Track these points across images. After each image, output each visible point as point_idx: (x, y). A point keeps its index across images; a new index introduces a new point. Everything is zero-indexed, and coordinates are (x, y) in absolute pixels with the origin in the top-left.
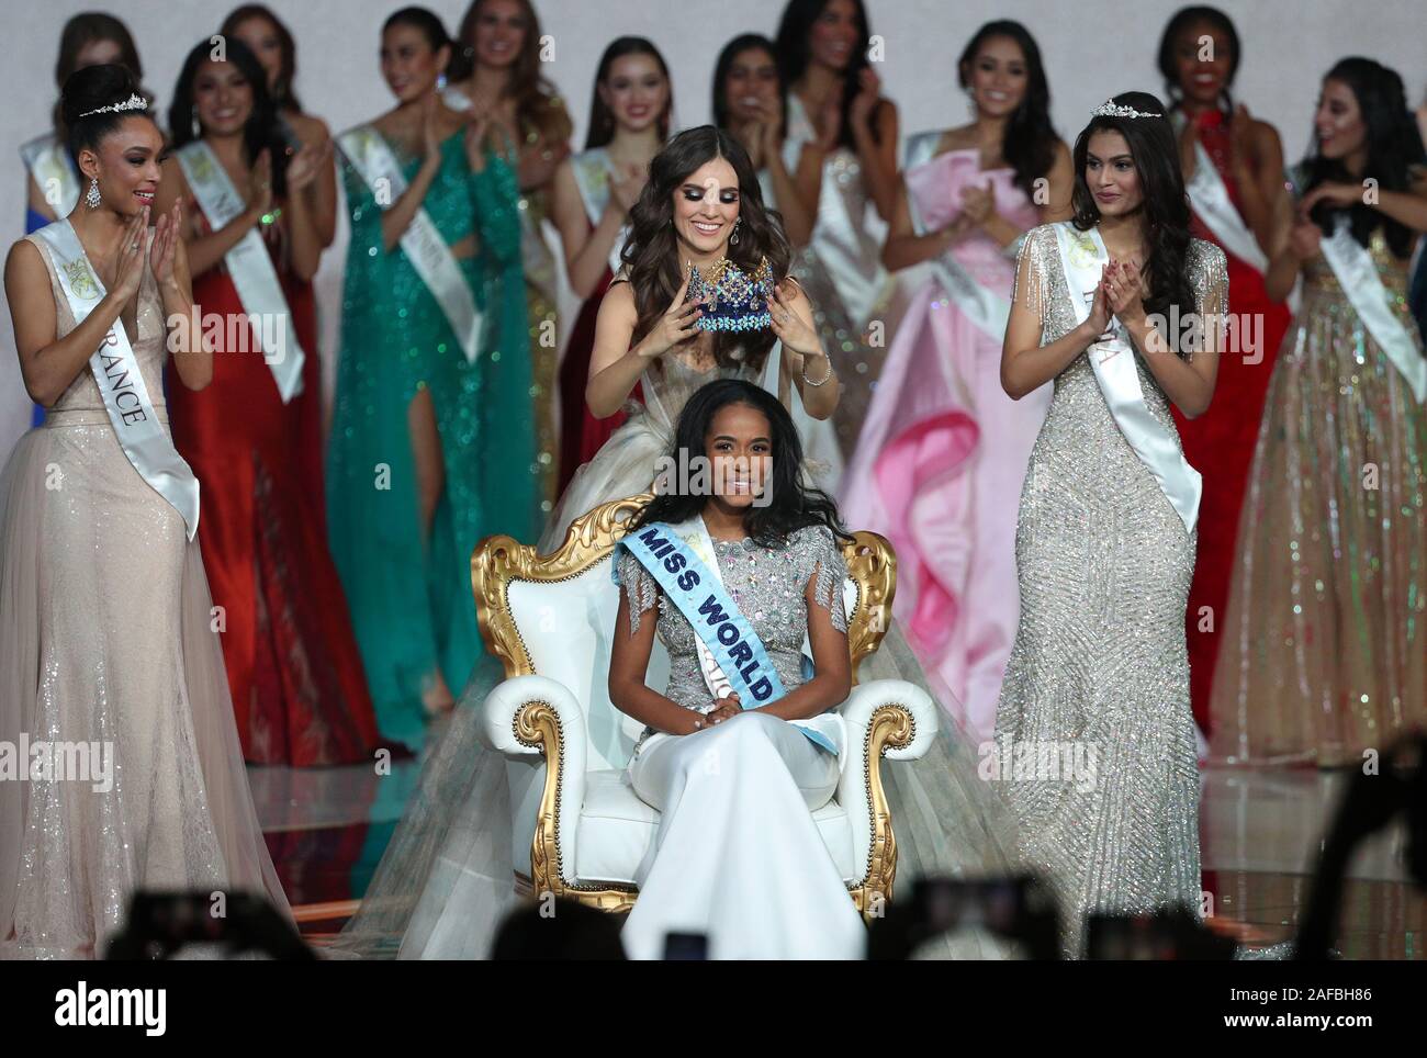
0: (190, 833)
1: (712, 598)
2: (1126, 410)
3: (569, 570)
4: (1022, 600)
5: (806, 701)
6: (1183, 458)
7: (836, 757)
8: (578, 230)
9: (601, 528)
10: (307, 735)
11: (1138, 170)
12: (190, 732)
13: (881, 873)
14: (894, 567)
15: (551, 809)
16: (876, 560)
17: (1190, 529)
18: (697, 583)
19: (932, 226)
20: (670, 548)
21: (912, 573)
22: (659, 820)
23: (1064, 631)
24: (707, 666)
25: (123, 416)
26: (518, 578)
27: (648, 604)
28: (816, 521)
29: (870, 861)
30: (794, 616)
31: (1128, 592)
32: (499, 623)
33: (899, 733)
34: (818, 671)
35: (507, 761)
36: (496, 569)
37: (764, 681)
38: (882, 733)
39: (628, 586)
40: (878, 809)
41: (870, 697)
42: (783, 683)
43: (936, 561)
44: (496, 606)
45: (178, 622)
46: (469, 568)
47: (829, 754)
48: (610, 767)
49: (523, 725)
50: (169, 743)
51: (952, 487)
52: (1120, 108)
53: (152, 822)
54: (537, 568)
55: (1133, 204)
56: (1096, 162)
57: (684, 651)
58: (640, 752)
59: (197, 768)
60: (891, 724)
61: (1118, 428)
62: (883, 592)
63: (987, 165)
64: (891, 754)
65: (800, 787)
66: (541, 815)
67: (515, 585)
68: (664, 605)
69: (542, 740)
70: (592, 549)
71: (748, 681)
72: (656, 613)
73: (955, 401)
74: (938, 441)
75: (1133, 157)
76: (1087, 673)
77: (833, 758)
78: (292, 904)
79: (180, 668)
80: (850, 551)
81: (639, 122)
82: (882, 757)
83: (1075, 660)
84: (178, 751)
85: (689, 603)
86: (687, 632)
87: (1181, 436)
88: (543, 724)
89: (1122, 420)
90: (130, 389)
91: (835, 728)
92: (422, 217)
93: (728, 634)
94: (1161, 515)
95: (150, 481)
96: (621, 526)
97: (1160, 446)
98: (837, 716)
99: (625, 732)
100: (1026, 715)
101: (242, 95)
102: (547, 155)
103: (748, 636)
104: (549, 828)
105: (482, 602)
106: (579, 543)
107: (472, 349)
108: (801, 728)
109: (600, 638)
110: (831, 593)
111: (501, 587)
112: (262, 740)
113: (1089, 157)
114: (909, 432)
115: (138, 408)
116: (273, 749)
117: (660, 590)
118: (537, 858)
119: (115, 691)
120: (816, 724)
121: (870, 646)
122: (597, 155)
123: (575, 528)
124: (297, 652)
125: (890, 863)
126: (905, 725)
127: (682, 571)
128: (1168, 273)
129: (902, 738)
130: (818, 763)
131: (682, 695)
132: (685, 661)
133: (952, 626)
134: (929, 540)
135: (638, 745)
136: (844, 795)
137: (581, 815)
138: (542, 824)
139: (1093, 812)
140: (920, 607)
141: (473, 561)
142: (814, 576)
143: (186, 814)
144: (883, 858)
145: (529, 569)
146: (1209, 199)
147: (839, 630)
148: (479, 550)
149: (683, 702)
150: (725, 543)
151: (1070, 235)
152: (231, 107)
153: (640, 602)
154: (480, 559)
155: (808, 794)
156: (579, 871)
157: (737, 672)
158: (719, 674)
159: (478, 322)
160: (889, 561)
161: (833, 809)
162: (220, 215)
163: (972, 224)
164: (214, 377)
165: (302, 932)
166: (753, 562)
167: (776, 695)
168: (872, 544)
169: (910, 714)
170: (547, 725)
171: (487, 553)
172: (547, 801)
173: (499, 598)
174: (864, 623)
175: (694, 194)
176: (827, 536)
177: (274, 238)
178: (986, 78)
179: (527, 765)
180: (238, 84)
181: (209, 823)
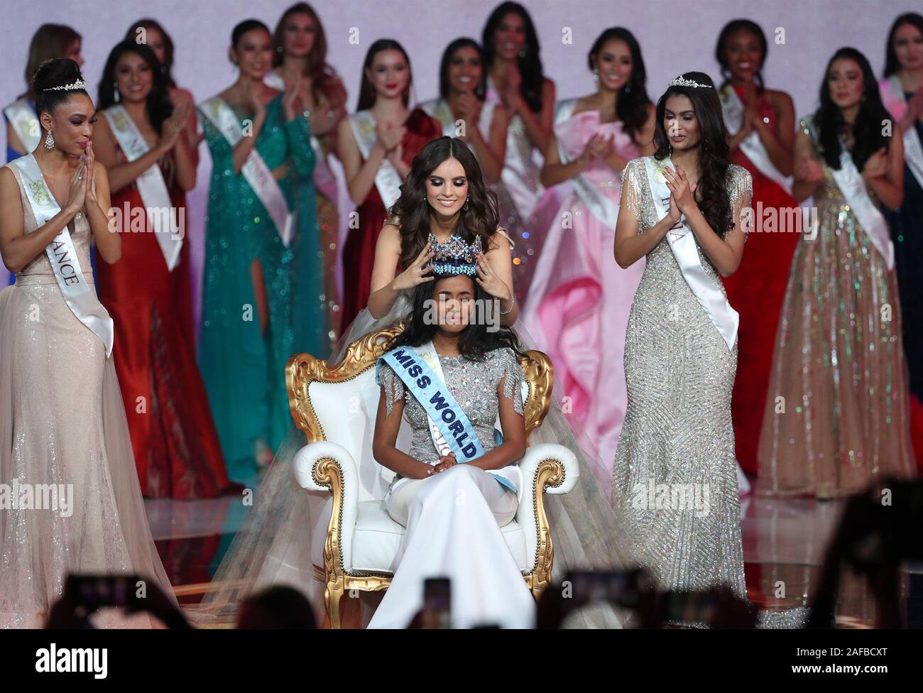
0: (108, 541)
1: (439, 393)
2: (691, 271)
3: (347, 375)
4: (628, 394)
5: (498, 458)
6: (727, 303)
7: (516, 494)
8: (354, 162)
9: (367, 349)
10: (183, 479)
11: (698, 120)
12: (108, 477)
13: (544, 565)
14: (552, 373)
15: (336, 526)
16: (540, 368)
17: (731, 348)
18: (429, 384)
19: (571, 158)
20: (412, 362)
21: (562, 376)
22: (404, 533)
23: (654, 413)
24: (435, 435)
25: (65, 279)
26: (315, 380)
27: (398, 396)
28: (504, 345)
29: (536, 558)
30: (490, 404)
31: (693, 388)
32: (303, 408)
33: (555, 477)
34: (504, 440)
35: (309, 496)
36: (301, 374)
37: (471, 446)
38: (544, 477)
39: (385, 386)
40: (542, 525)
41: (537, 454)
42: (483, 447)
43: (577, 370)
44: (301, 398)
45: (100, 408)
47: (512, 492)
48: (373, 499)
49: (319, 473)
50: (95, 483)
51: (587, 324)
52: (687, 81)
53: (84, 533)
54: (327, 374)
55: (693, 142)
56: (670, 115)
57: (421, 426)
58: (393, 489)
59: (113, 499)
60: (550, 470)
61: (686, 282)
62: (544, 389)
63: (604, 120)
64: (550, 490)
65: (493, 512)
66: (330, 529)
67: (313, 384)
68: (409, 398)
69: (330, 482)
70: (361, 362)
71: (461, 445)
72: (403, 402)
73: (586, 270)
74: (577, 295)
75: (695, 112)
76: (668, 440)
77: (514, 495)
78: (173, 585)
79: (102, 438)
80: (524, 363)
81: (392, 92)
82: (544, 492)
83: (661, 432)
84: (101, 490)
85: (424, 396)
86: (423, 414)
87: (726, 290)
88: (331, 473)
89: (688, 277)
90: (68, 263)
91: (516, 476)
92: (254, 153)
93: (449, 416)
94: (713, 340)
95: (82, 320)
96: (380, 347)
97: (712, 296)
98: (516, 468)
99: (383, 476)
100: (631, 467)
101: (146, 77)
102: (331, 114)
103: (461, 417)
104: (334, 537)
105: (293, 397)
106: (353, 358)
107: (286, 237)
108: (493, 475)
109: (368, 419)
110: (513, 390)
111: (304, 386)
112: (154, 483)
113: (667, 112)
114: (559, 290)
115: (73, 275)
116: (161, 488)
117: (406, 388)
118: (328, 556)
119: (61, 452)
120: (504, 473)
121: (537, 423)
122: (365, 115)
124: (177, 427)
125: (549, 559)
126: (559, 472)
127: (420, 376)
128: (714, 186)
129: (557, 480)
130: (504, 497)
131: (419, 455)
132: (422, 432)
133: (587, 411)
134: (572, 357)
135: (391, 485)
136: (520, 517)
137: (355, 529)
138: (330, 535)
139: (675, 527)
142: (503, 379)
143: (106, 529)
144: (545, 556)
145: (322, 375)
147: (519, 414)
148: (290, 363)
149: (420, 459)
150: (447, 358)
151: (653, 164)
152: (140, 84)
153: (393, 396)
154: (291, 369)
155: (498, 516)
156: (353, 565)
157: (454, 440)
158: (442, 440)
159: (289, 219)
160: (548, 369)
161: (514, 526)
162: (133, 152)
164: (123, 255)
165: (180, 603)
166: (464, 370)
167: (479, 454)
168: (538, 358)
169: (562, 466)
170: (333, 473)
171: (295, 365)
172: (333, 520)
173: (303, 392)
174: (533, 408)
175: (438, 182)
176: (512, 354)
177: (166, 167)
178: (606, 66)
179: (321, 498)
180: (144, 69)
181: (120, 535)
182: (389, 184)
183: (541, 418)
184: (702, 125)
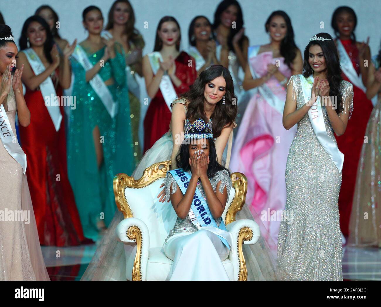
0: (24, 267)
2: (321, 134)
3: (144, 184)
4: (287, 194)
6: (338, 149)
9: (154, 171)
10: (62, 237)
11: (325, 57)
14: (247, 184)
15: (138, 260)
16: (241, 181)
17: (340, 172)
21: (252, 185)
22: (173, 264)
23: (301, 204)
25: (3, 134)
26: (128, 187)
29: (239, 276)
31: (321, 191)
32: (122, 201)
33: (248, 236)
35: (124, 245)
36: (121, 184)
38: (243, 236)
40: (241, 260)
41: (239, 225)
43: (261, 182)
44: (121, 196)
45: (21, 201)
46: (112, 184)
48: (157, 247)
49: (129, 233)
50: (18, 239)
51: (265, 159)
52: (318, 38)
54: (134, 184)
56: (312, 55)
58: (167, 242)
59: (27, 246)
60: (246, 233)
61: (317, 139)
62: (243, 191)
63: (275, 56)
64: (246, 242)
66: (135, 262)
67: (127, 189)
69: (135, 238)
70: (151, 178)
74: (260, 144)
75: (323, 53)
80: (233, 178)
81: (170, 43)
82: (243, 243)
83: (304, 213)
84: (21, 242)
87: (337, 143)
89: (319, 138)
90: (6, 126)
93: (197, 203)
94: (331, 167)
95: (11, 155)
96: (161, 170)
97: (331, 146)
101: (43, 33)
104: (138, 266)
105: (117, 195)
106: (147, 175)
111: (123, 190)
112: (48, 238)
113: (309, 54)
114: (251, 141)
115: (8, 132)
116: (51, 241)
118: (134, 275)
121: (239, 209)
123: (146, 171)
124: (59, 210)
125: (245, 277)
126: (250, 233)
128: (335, 89)
129: (249, 237)
133: (266, 202)
134: (258, 175)
135: (166, 240)
137: (148, 262)
138: (136, 265)
140: (255, 196)
141: (114, 181)
143: (23, 261)
144: (243, 275)
145: (131, 184)
146: (346, 67)
148: (116, 178)
151: (304, 78)
152: (40, 37)
154: (116, 181)
157: (199, 215)
159: (114, 105)
160: (245, 181)
161: (228, 261)
162: (38, 71)
163: (271, 75)
167: (212, 223)
168: (240, 176)
169: (252, 230)
170: (137, 233)
171: (118, 179)
172: (137, 257)
173: (122, 193)
174: (237, 201)
175: (211, 86)
176: (226, 174)
177: (54, 79)
178: (274, 29)
179: (131, 246)
180: (42, 30)
181: (30, 264)
182: (167, 88)
183: (242, 206)
184: (327, 60)
